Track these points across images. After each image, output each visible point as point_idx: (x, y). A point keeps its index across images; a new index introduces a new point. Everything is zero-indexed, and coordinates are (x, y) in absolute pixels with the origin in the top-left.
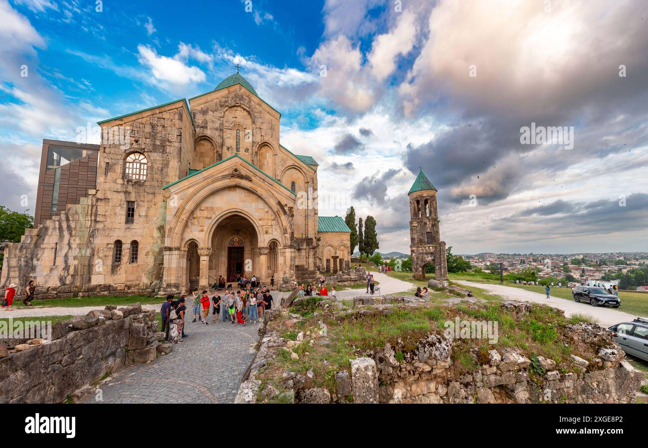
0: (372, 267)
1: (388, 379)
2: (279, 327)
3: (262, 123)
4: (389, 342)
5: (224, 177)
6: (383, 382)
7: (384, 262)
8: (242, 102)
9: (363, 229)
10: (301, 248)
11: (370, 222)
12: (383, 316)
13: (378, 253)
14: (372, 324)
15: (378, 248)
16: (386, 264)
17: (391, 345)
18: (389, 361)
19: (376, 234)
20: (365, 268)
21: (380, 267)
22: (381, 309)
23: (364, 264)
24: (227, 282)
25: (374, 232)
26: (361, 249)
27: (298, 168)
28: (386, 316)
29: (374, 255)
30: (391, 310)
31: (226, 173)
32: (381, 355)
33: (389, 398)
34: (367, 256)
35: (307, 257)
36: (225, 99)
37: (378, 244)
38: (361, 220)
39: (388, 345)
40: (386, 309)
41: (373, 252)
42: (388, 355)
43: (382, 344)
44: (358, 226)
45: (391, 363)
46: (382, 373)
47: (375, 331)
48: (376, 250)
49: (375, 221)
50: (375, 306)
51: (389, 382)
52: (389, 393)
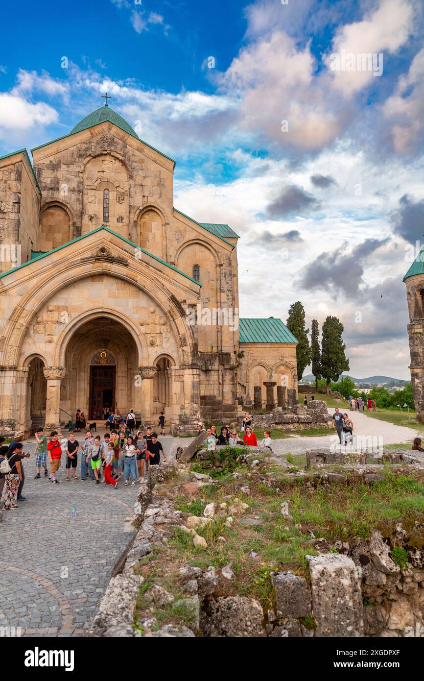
0: (338, 400)
1: (378, 593)
2: (173, 492)
3: (145, 177)
4: (379, 529)
5: (84, 261)
6: (368, 598)
7: (360, 392)
8: (113, 148)
9: (320, 338)
10: (210, 368)
11: (333, 326)
12: (365, 483)
13: (348, 378)
14: (345, 498)
15: (348, 369)
16: (363, 396)
17: (382, 534)
18: (379, 562)
19: (344, 346)
20: (324, 401)
21: (353, 401)
22: (361, 472)
23: (322, 395)
24: (89, 419)
25: (340, 342)
26: (316, 371)
27: (204, 244)
28: (371, 484)
29: (339, 381)
30: (381, 473)
31: (88, 254)
32: (363, 551)
33: (381, 627)
34: (328, 382)
35: (220, 384)
36: (86, 146)
37: (348, 362)
38: (315, 324)
39: (377, 535)
40: (371, 472)
41: (338, 376)
42: (377, 553)
43: (365, 533)
44: (311, 332)
45: (383, 566)
46: (367, 583)
47: (350, 511)
48: (345, 373)
49: (341, 324)
50: (348, 466)
51: (379, 600)
52: (380, 619)
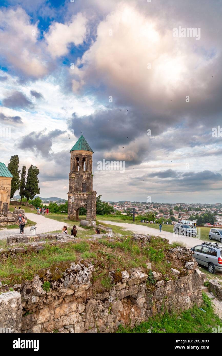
0: (32, 209)
1: (34, 307)
4: (38, 274)
6: (29, 311)
7: (44, 205)
9: (26, 176)
11: (34, 172)
12: (35, 252)
13: (38, 198)
14: (23, 260)
15: (39, 193)
16: (45, 207)
17: (39, 277)
18: (36, 291)
19: (39, 181)
20: (23, 210)
21: (39, 209)
22: (34, 246)
23: (23, 206)
25: (36, 179)
26: (21, 194)
28: (38, 252)
29: (34, 199)
30: (44, 246)
32: (29, 287)
33: (33, 324)
34: (28, 199)
37: (39, 189)
38: (24, 168)
39: (37, 277)
40: (39, 246)
41: (33, 196)
42: (35, 286)
43: (31, 277)
44: (21, 172)
45: (38, 293)
46: (29, 303)
47: (25, 266)
48: (37, 195)
49: (38, 170)
50: (29, 243)
51: (34, 310)
52: (33, 320)
